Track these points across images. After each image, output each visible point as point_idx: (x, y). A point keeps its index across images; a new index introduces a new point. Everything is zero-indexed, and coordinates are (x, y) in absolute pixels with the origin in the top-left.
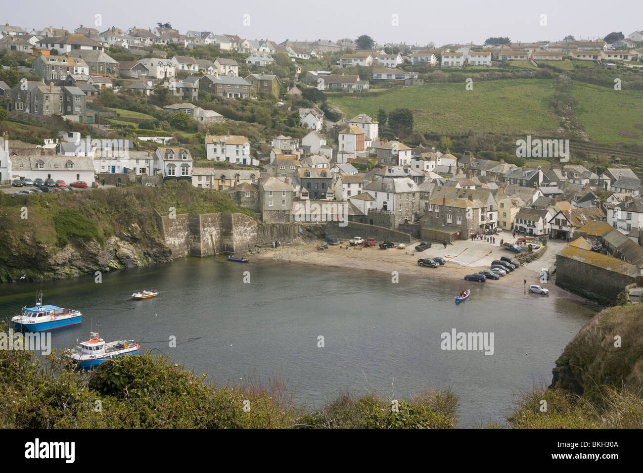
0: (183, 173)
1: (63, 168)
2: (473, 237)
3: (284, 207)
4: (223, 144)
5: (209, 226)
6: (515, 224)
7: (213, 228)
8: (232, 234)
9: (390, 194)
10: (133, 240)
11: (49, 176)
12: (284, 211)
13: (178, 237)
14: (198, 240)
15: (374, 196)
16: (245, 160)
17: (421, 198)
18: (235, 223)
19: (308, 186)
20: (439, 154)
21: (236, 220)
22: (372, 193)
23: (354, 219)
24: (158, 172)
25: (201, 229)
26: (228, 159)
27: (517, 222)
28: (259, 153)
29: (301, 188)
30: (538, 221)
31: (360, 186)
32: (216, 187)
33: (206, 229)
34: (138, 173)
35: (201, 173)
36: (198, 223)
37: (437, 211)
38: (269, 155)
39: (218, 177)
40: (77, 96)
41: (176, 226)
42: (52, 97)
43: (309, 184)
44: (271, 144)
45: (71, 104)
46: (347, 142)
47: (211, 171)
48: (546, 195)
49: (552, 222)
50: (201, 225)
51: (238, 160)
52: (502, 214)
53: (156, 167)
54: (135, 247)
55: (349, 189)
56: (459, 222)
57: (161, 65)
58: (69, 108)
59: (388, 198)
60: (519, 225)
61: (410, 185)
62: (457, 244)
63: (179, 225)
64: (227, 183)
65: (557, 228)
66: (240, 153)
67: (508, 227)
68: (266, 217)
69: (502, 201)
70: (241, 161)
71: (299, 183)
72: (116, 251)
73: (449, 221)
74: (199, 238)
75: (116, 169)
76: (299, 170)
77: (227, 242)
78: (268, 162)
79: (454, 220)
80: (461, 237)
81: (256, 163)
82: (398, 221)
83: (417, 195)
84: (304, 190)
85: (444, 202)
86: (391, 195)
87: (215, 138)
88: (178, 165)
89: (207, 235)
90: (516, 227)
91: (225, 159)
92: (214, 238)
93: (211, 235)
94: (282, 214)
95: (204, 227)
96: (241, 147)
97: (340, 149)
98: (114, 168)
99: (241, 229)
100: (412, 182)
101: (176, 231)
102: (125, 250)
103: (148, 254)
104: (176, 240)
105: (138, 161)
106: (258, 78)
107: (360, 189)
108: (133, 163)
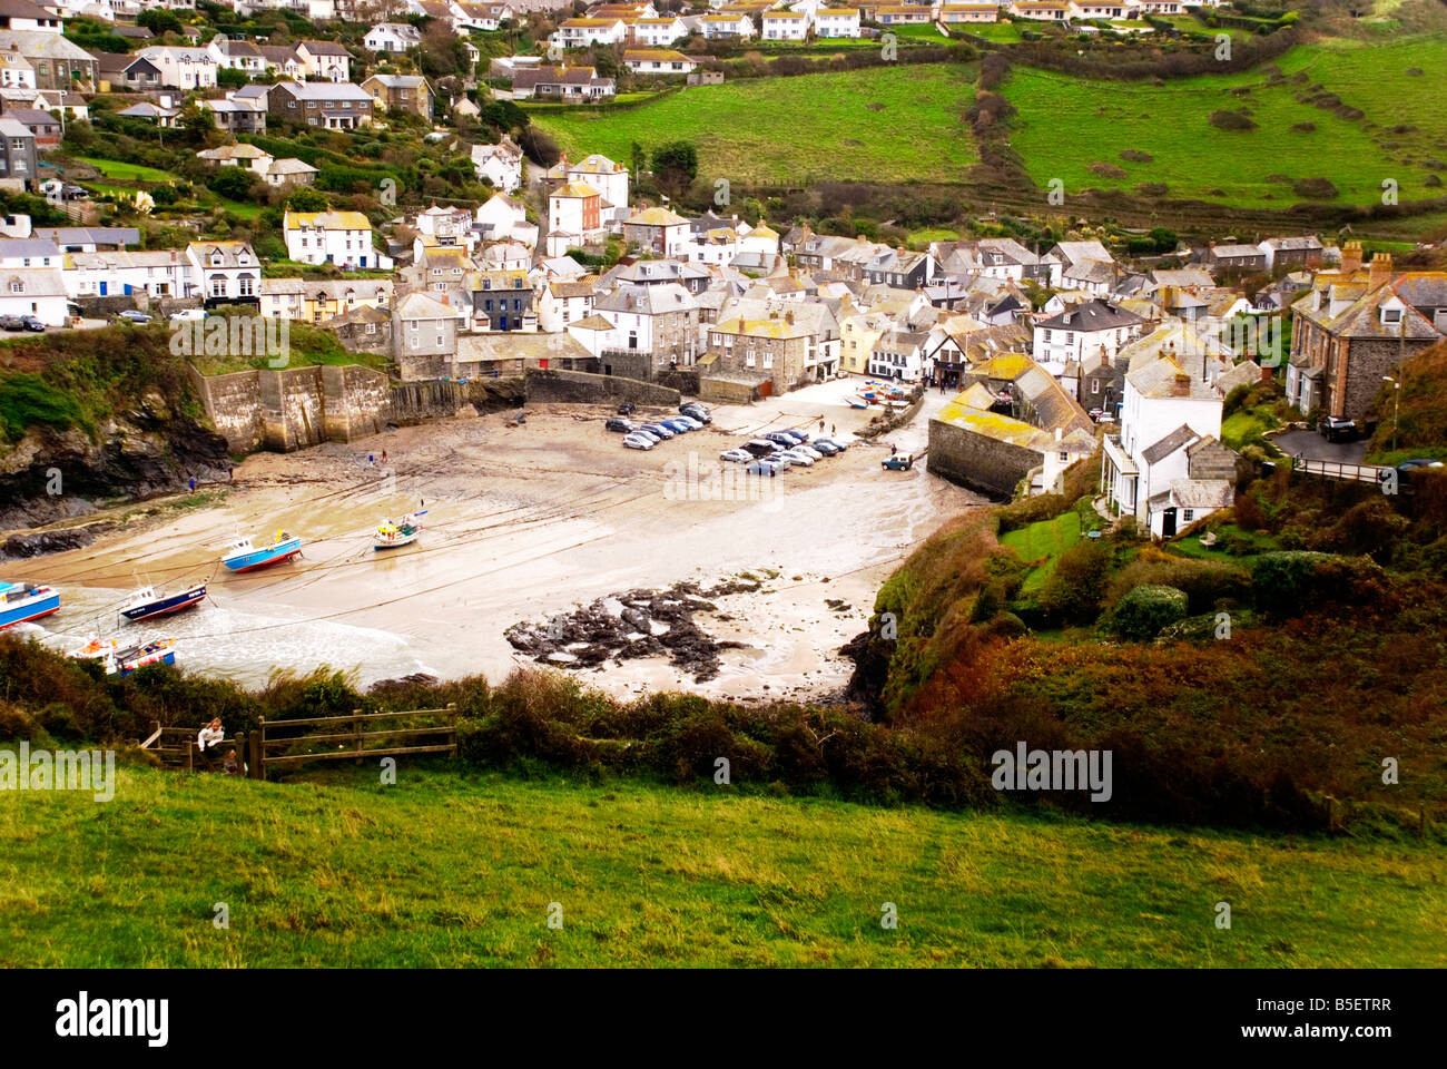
0: (243, 291)
2: (793, 388)
3: (441, 349)
4: (318, 229)
5: (299, 392)
6: (872, 362)
7: (306, 395)
8: (342, 405)
9: (642, 316)
10: (153, 424)
12: (442, 356)
13: (241, 414)
14: (278, 419)
15: (611, 320)
16: (363, 259)
17: (701, 321)
18: (346, 384)
19: (488, 306)
20: (744, 228)
21: (348, 377)
22: (609, 316)
23: (574, 367)
24: (194, 291)
25: (283, 398)
26: (330, 258)
27: (875, 357)
28: (391, 243)
29: (475, 311)
30: (911, 354)
31: (586, 302)
32: (308, 316)
33: (291, 397)
34: (153, 293)
35: (277, 291)
36: (276, 386)
37: (728, 344)
38: (410, 246)
39: (312, 295)
40: (16, 139)
41: (234, 393)
43: (488, 302)
44: (414, 222)
45: (6, 157)
46: (567, 215)
47: (297, 284)
48: (936, 303)
49: (935, 356)
50: (281, 391)
51: (350, 258)
52: (848, 344)
53: (188, 280)
54: (157, 437)
55: (566, 309)
56: (768, 364)
57: (187, 60)
58: (3, 165)
59: (638, 324)
60: (878, 363)
61: (679, 298)
62: (763, 404)
63: (241, 392)
64: (330, 307)
66: (355, 245)
67: (860, 368)
68: (405, 369)
70: (357, 262)
71: (468, 301)
72: (119, 445)
73: (750, 362)
74: (279, 414)
75: (110, 287)
76: (470, 275)
77: (329, 418)
78: (410, 261)
79: (759, 359)
80: (770, 391)
81: (387, 263)
82: (657, 366)
83: (694, 316)
84: (481, 314)
85: (742, 327)
86: (644, 318)
87: (304, 218)
88: (232, 275)
89: (294, 407)
90: (874, 367)
91: (325, 258)
92: (307, 412)
93: (303, 409)
94: (437, 363)
95: (289, 393)
96: (355, 234)
97: (553, 228)
98: (104, 286)
99: (359, 393)
100: (683, 291)
101: (235, 404)
102: (137, 444)
103: (181, 449)
104: (234, 420)
105: (153, 271)
106: (389, 84)
107: (587, 308)
108: (144, 274)
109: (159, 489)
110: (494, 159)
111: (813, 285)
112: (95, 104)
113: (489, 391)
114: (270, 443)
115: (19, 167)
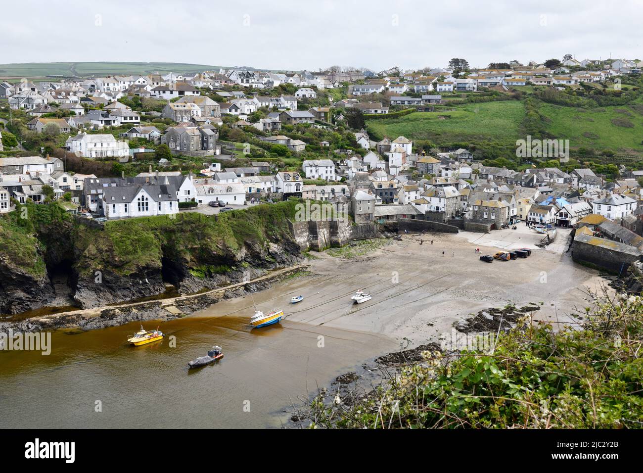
0: (297, 190)
1: (225, 193)
2: (503, 227)
3: (369, 211)
4: (316, 166)
5: (323, 228)
6: (529, 216)
8: (338, 233)
9: (442, 199)
10: (276, 241)
11: (217, 198)
12: (370, 214)
13: (304, 237)
14: (316, 238)
15: (429, 201)
16: (327, 177)
17: (461, 200)
19: (381, 195)
22: (427, 198)
23: (416, 218)
24: (279, 190)
25: (318, 230)
26: (320, 177)
27: (531, 214)
28: (339, 171)
29: (376, 196)
30: (546, 214)
31: (416, 193)
32: (319, 199)
33: (321, 230)
34: (266, 191)
35: (307, 189)
37: (476, 209)
39: (319, 191)
40: (210, 136)
41: (301, 229)
42: (195, 138)
43: (381, 193)
45: (207, 142)
46: (396, 158)
47: (313, 187)
49: (557, 214)
50: (317, 228)
52: (519, 210)
53: (277, 186)
54: (279, 245)
56: (493, 217)
57: (247, 104)
58: (205, 145)
59: (440, 202)
60: (532, 217)
61: (454, 191)
62: (494, 233)
63: (303, 228)
65: (559, 218)
66: (329, 172)
67: (524, 218)
68: (357, 220)
69: (519, 200)
70: (330, 178)
71: (374, 193)
72: (268, 249)
73: (486, 217)
74: (317, 237)
75: (252, 189)
76: (374, 183)
77: (334, 238)
79: (489, 215)
80: (494, 227)
81: (339, 178)
82: (448, 217)
83: (459, 199)
84: (378, 198)
85: (482, 203)
87: (311, 162)
88: (293, 184)
89: (322, 234)
90: (530, 219)
91: (318, 177)
92: (325, 235)
94: (368, 216)
96: (329, 168)
97: (390, 164)
98: (250, 188)
99: (343, 228)
100: (454, 189)
101: (302, 232)
102: (274, 247)
103: (287, 250)
104: (302, 239)
105: (265, 183)
106: (318, 111)
107: (417, 195)
108: (263, 184)
109: (282, 265)
110: (363, 138)
111: (496, 186)
113: (385, 227)
114: (314, 248)
115: (211, 145)
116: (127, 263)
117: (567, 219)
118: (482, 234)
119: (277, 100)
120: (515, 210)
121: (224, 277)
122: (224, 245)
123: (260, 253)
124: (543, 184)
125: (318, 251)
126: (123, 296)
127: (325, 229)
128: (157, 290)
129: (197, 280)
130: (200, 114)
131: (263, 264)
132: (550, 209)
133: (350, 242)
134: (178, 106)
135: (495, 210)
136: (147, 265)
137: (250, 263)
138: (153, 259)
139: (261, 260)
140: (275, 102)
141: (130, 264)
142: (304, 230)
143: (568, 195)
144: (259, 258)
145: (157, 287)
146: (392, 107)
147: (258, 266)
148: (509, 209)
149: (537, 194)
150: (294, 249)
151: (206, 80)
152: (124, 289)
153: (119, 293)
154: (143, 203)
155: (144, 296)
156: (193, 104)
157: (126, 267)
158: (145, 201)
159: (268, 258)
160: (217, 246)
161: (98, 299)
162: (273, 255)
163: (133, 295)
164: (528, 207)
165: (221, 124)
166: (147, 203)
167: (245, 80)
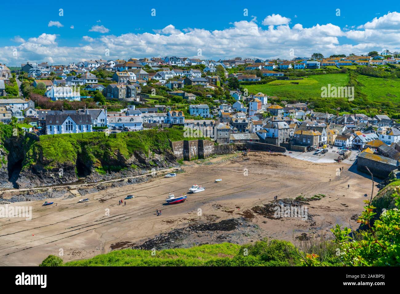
0: (180, 122)
1: (129, 121)
3: (227, 136)
4: (197, 108)
5: (193, 146)
6: (335, 142)
8: (203, 149)
9: (276, 129)
10: (160, 153)
11: (123, 125)
12: (227, 138)
13: (179, 151)
15: (268, 131)
16: (207, 115)
18: (204, 144)
22: (267, 129)
23: (259, 142)
24: (169, 122)
25: (189, 147)
26: (200, 115)
27: (336, 141)
30: (346, 140)
31: (261, 126)
34: (160, 123)
35: (188, 122)
36: (188, 145)
37: (298, 137)
38: (218, 113)
39: (196, 123)
40: (132, 89)
41: (178, 146)
42: (122, 90)
43: (237, 126)
44: (219, 108)
45: (130, 93)
46: (254, 106)
47: (193, 121)
48: (349, 128)
49: (353, 141)
51: (204, 115)
52: (329, 138)
53: (168, 119)
54: (161, 156)
55: (256, 128)
56: (309, 142)
57: (167, 74)
58: (129, 95)
59: (275, 131)
60: (337, 142)
61: (285, 125)
65: (355, 143)
66: (205, 112)
68: (218, 141)
69: (329, 131)
71: (232, 125)
72: (153, 158)
73: (304, 141)
74: (189, 151)
75: (151, 121)
76: (233, 119)
77: (201, 153)
78: (218, 116)
79: (307, 141)
82: (280, 141)
83: (289, 130)
84: (235, 129)
85: (302, 133)
87: (194, 106)
88: (178, 118)
89: (192, 150)
91: (198, 115)
92: (195, 151)
93: (194, 150)
94: (226, 140)
95: (191, 146)
96: (206, 110)
97: (250, 109)
99: (207, 147)
100: (286, 123)
101: (179, 148)
102: (157, 157)
103: (167, 159)
104: (178, 152)
105: (160, 117)
106: (211, 78)
107: (261, 127)
108: (158, 118)
109: (161, 169)
110: (235, 94)
111: (317, 123)
112: (148, 82)
113: (237, 147)
114: (186, 158)
115: (133, 95)
116: (51, 162)
117: (359, 144)
118: (300, 153)
119: (188, 72)
120: (326, 138)
121: (118, 174)
122: (119, 153)
123: (145, 160)
124: (351, 123)
125: (189, 160)
126: (48, 182)
127: (195, 147)
128: (71, 180)
129: (99, 174)
130: (135, 78)
131: (147, 167)
132: (349, 137)
133: (212, 155)
134: (121, 74)
135: (311, 137)
136: (65, 163)
137: (138, 166)
138: (69, 160)
139: (145, 164)
140: (186, 73)
141: (53, 162)
142: (181, 146)
143: (365, 129)
144: (145, 163)
145: (71, 178)
146: (262, 78)
147: (144, 168)
148: (320, 137)
149: (344, 129)
150: (171, 159)
151: (149, 61)
152: (49, 178)
153: (45, 180)
154: (69, 126)
155: (61, 183)
156: (132, 73)
157: (51, 164)
158: (71, 124)
159: (152, 163)
160: (114, 154)
161: (31, 183)
162: (155, 161)
163: (54, 182)
164: (335, 136)
165: (145, 84)
166: (72, 126)
167: (173, 62)
